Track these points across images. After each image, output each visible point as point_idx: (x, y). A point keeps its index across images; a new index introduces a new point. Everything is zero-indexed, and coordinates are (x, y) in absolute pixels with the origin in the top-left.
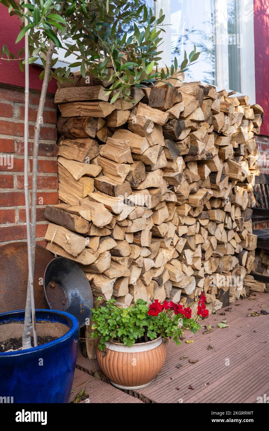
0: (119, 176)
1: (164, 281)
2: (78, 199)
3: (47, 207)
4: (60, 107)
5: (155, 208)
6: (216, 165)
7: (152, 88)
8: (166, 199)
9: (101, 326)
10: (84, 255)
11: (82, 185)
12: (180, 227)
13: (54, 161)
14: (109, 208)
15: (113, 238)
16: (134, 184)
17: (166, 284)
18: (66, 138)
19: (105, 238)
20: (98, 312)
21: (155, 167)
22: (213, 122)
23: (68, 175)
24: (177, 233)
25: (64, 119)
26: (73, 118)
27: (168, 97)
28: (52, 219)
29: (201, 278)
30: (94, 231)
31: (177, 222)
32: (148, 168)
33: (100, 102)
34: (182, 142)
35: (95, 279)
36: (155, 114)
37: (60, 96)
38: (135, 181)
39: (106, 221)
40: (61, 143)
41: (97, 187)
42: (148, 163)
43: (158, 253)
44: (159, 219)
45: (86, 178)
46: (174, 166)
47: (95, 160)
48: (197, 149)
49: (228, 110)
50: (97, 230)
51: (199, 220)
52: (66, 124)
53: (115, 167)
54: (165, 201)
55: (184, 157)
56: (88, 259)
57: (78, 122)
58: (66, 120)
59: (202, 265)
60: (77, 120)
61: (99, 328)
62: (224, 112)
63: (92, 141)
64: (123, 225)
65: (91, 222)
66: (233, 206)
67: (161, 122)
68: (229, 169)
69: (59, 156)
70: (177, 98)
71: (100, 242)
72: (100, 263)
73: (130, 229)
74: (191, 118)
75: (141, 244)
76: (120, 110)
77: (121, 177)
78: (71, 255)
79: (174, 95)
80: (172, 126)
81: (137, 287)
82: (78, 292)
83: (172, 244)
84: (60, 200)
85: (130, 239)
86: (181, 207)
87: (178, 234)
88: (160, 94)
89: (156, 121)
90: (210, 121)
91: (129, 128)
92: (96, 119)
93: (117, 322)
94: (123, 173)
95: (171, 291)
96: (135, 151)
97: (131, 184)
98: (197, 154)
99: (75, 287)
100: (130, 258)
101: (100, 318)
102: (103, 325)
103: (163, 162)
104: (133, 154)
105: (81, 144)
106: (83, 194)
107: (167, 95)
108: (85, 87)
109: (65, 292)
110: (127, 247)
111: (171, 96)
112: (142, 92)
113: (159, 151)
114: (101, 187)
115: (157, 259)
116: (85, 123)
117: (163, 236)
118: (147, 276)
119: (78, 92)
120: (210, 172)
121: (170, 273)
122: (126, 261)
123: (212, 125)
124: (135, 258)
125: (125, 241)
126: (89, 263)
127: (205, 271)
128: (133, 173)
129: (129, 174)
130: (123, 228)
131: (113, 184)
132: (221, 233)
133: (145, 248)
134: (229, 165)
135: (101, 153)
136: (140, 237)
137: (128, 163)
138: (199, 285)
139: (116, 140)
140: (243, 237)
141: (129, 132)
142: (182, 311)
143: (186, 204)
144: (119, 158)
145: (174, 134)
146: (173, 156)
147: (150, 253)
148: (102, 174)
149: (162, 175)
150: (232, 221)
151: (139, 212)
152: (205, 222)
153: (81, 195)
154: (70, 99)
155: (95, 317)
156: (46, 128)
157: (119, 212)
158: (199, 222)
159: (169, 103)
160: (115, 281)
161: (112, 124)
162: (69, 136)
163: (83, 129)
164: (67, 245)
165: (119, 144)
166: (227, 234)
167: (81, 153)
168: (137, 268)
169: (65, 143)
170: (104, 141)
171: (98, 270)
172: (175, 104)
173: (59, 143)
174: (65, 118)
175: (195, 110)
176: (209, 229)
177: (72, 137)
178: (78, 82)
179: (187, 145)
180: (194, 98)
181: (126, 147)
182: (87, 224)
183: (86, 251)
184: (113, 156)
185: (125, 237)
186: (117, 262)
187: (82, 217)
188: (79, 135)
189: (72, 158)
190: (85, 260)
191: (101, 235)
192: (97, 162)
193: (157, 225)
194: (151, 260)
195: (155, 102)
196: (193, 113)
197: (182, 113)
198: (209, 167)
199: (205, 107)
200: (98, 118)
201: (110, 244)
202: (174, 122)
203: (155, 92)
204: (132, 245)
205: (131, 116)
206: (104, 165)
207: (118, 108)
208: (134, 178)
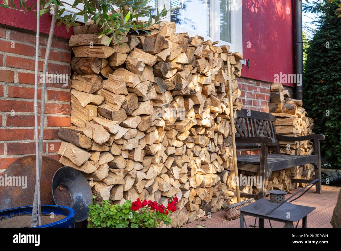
0: (116, 104)
1: (154, 190)
2: (85, 122)
3: (61, 128)
4: (74, 49)
5: (147, 131)
6: (199, 99)
7: (145, 37)
8: (156, 124)
9: (94, 218)
10: (86, 166)
11: (87, 111)
12: (168, 148)
13: (68, 92)
14: (107, 129)
15: (111, 153)
16: (129, 111)
17: (155, 193)
18: (78, 74)
19: (105, 153)
20: (93, 208)
21: (147, 98)
22: (196, 65)
23: (78, 103)
24: (166, 152)
25: (76, 59)
26: (83, 59)
27: (156, 44)
28: (64, 138)
29: (187, 190)
30: (95, 147)
31: (166, 144)
32: (141, 99)
33: (103, 46)
34: (169, 80)
35: (96, 186)
36: (146, 57)
37: (73, 41)
38: (130, 109)
39: (104, 139)
40: (74, 78)
41: (100, 113)
42: (140, 95)
43: (149, 168)
44: (151, 140)
45: (91, 106)
46: (162, 98)
47: (99, 92)
48: (181, 86)
49: (208, 56)
50: (97, 146)
51: (186, 143)
52: (78, 63)
53: (112, 97)
54: (154, 126)
55: (171, 91)
56: (89, 169)
57: (87, 62)
58: (78, 60)
59: (188, 180)
60: (86, 60)
61: (93, 220)
62: (205, 58)
63: (96, 76)
64: (119, 143)
65: (92, 139)
66: (217, 134)
67: (151, 63)
68: (211, 104)
69: (72, 88)
70: (164, 45)
71: (100, 156)
72: (100, 172)
73: (125, 147)
74: (176, 61)
75: (134, 159)
76: (119, 53)
77: (118, 105)
78: (76, 165)
79: (162, 43)
80: (160, 66)
81: (131, 194)
82: (81, 195)
83: (162, 161)
84: (71, 123)
85: (125, 155)
86: (170, 132)
87: (167, 154)
88: (151, 41)
89: (147, 62)
90: (194, 65)
91: (126, 67)
92: (101, 59)
93: (107, 215)
94: (119, 102)
95: (160, 199)
96: (130, 85)
97: (126, 111)
98: (181, 90)
99: (79, 192)
100: (125, 170)
101: (94, 212)
102: (96, 218)
103: (153, 95)
104: (128, 87)
105: (89, 79)
106: (88, 118)
107: (156, 42)
108: (92, 34)
109: (71, 195)
110: (122, 161)
111: (159, 43)
112: (138, 40)
113: (148, 85)
114: (102, 113)
115: (148, 173)
116: (91, 62)
117: (154, 154)
118: (139, 186)
119: (87, 38)
120: (194, 105)
121: (159, 184)
122: (121, 172)
123: (195, 67)
124: (129, 170)
125: (121, 156)
126: (91, 172)
127: (190, 185)
128: (128, 102)
129: (124, 103)
130: (120, 146)
131: (111, 111)
132: (205, 155)
133: (138, 163)
134: (211, 100)
135: (104, 86)
136: (134, 154)
137: (123, 95)
138: (184, 196)
139: (115, 76)
140: (224, 159)
141: (126, 70)
142: (157, 207)
143: (173, 130)
144: (116, 90)
145: (161, 73)
146: (162, 91)
147: (142, 167)
148: (104, 103)
149: (152, 105)
150: (215, 146)
151: (132, 134)
152: (191, 146)
153: (87, 119)
154: (81, 43)
155: (90, 212)
156: (62, 66)
157: (115, 133)
158: (186, 145)
159: (158, 49)
160: (111, 188)
161: (113, 64)
162: (79, 72)
163: (89, 67)
164: (73, 157)
165: (117, 79)
166: (211, 156)
167: (88, 86)
168: (131, 178)
169: (77, 78)
170: (107, 77)
171: (98, 178)
172: (162, 50)
173: (72, 78)
174: (78, 58)
175: (180, 55)
176: (194, 151)
177: (82, 73)
178: (87, 30)
179: (174, 82)
180: (178, 45)
181: (122, 81)
182: (89, 141)
183: (88, 163)
184: (112, 89)
185: (121, 154)
186: (114, 173)
187: (85, 136)
188: (87, 72)
189: (81, 90)
190: (87, 169)
191: (101, 150)
192: (100, 93)
193: (149, 145)
194: (143, 173)
195: (147, 48)
196: (178, 57)
197: (168, 57)
198: (193, 100)
199: (189, 53)
200: (102, 59)
201: (108, 158)
202: (162, 63)
203: (148, 40)
204: (128, 160)
205: (128, 58)
206: (105, 96)
207: (117, 52)
208: (128, 106)
